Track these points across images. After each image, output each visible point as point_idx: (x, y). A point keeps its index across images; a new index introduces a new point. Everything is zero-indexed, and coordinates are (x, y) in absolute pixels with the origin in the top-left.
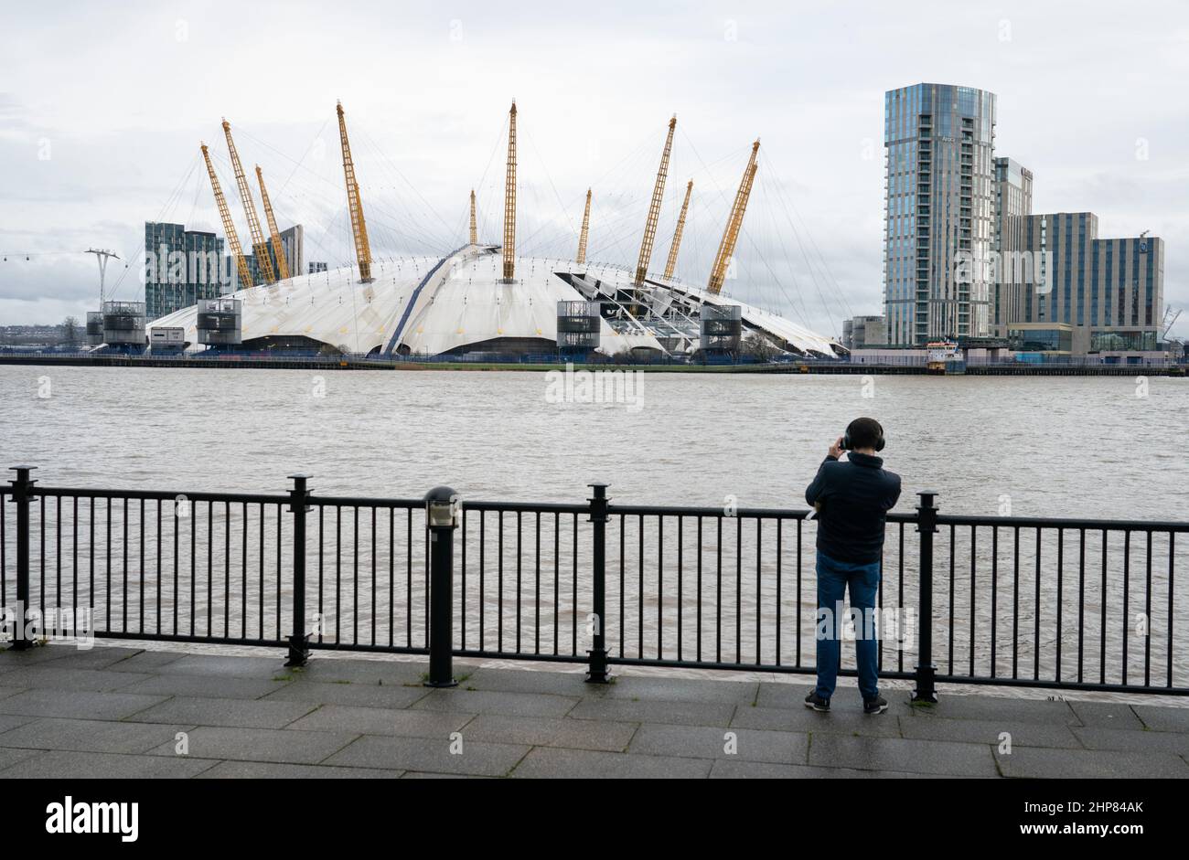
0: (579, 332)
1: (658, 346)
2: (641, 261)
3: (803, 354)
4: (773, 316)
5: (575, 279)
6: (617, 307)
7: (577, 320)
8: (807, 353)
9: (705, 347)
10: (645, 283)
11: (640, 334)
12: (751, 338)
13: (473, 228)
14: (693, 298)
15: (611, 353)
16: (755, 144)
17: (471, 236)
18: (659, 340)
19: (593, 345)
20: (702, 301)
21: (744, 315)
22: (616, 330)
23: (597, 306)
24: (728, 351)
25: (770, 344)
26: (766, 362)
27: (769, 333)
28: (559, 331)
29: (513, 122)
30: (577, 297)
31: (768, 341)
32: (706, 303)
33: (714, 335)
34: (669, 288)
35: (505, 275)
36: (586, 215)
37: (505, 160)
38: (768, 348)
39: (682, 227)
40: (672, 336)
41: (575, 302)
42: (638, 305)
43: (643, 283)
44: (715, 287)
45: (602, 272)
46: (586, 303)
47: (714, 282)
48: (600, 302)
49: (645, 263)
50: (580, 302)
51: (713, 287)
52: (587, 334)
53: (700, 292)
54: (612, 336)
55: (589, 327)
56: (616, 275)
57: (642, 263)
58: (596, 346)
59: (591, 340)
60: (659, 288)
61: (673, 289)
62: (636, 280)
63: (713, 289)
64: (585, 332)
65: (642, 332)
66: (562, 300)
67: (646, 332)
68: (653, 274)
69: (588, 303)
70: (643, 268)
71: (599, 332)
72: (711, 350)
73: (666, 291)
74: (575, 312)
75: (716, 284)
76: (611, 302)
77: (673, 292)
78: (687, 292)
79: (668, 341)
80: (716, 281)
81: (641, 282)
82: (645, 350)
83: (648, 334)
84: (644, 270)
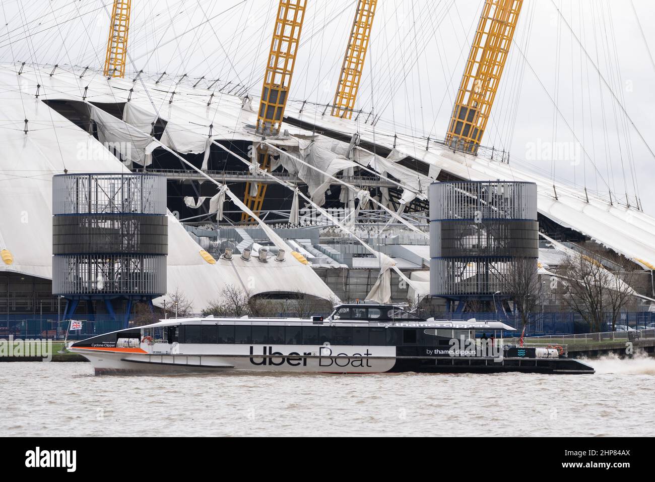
0: (112, 256)
2: (272, 69)
4: (618, 211)
5: (97, 116)
6: (210, 189)
7: (107, 224)
9: (444, 291)
10: (285, 126)
11: (272, 259)
12: (562, 269)
14: (409, 162)
15: (197, 310)
18: (324, 274)
19: (149, 290)
20: (434, 173)
21: (545, 207)
22: (209, 249)
25: (616, 283)
26: (604, 328)
27: (611, 254)
28: (57, 254)
31: (610, 276)
32: (445, 177)
33: (467, 258)
34: (345, 138)
38: (610, 291)
40: (358, 263)
41: (99, 177)
42: (265, 184)
43: (280, 126)
44: (466, 134)
45: (172, 97)
46: (130, 179)
47: (465, 122)
48: (165, 176)
49: (284, 74)
50: (113, 176)
51: (461, 136)
52: (133, 260)
53: (427, 148)
54: (200, 265)
55: (139, 242)
56: (209, 104)
57: (274, 73)
58: (157, 291)
59: (141, 277)
60: (321, 137)
61: (358, 142)
62: (260, 117)
63: (462, 139)
64: (126, 255)
65: (278, 254)
66: (66, 171)
67: (288, 255)
68: (305, 102)
69: (133, 178)
70: (278, 86)
71: (164, 254)
72: (460, 297)
73: (339, 146)
74: (99, 203)
75: (468, 126)
76: (194, 177)
77: (358, 147)
78: (394, 147)
79: (347, 277)
80: (470, 119)
81: (275, 123)
82: (285, 300)
83: (293, 258)
84: (280, 93)
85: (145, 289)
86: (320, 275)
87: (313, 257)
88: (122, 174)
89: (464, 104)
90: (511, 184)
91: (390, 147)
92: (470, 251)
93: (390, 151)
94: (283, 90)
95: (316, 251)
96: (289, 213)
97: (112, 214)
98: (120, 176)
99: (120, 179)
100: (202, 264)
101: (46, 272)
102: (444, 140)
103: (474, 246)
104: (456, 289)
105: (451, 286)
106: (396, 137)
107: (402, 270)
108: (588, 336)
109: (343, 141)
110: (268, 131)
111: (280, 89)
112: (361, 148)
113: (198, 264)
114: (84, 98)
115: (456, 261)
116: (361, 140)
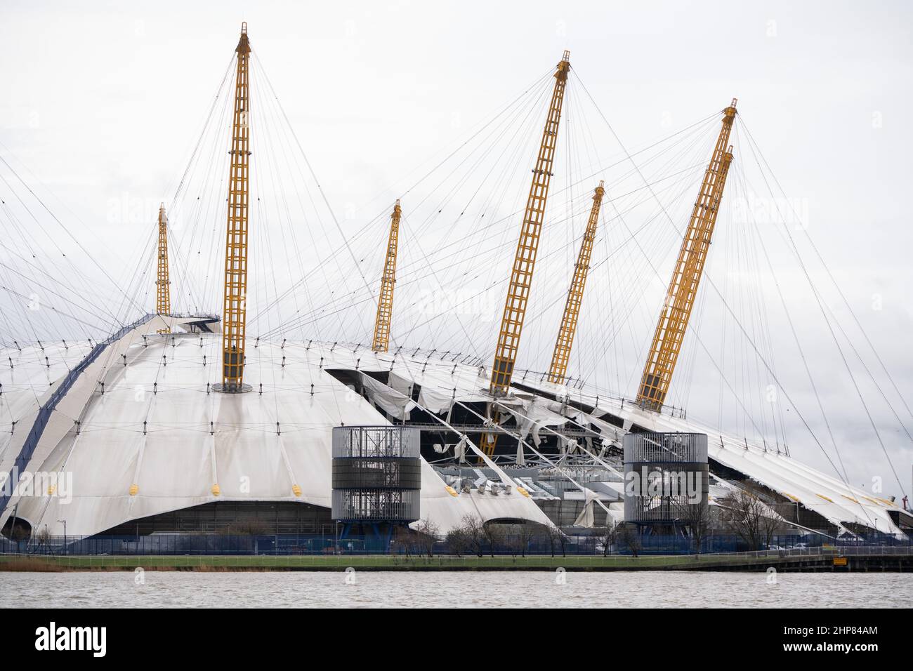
0: (377, 490)
1: (540, 517)
2: (502, 346)
3: (832, 529)
4: (771, 456)
5: (367, 381)
6: (454, 439)
7: (374, 465)
8: (843, 530)
9: (635, 518)
10: (512, 390)
11: (501, 493)
12: (729, 500)
13: (163, 283)
14: (608, 418)
15: (443, 531)
16: (726, 111)
17: (159, 299)
18: (542, 504)
19: (407, 517)
20: (627, 426)
21: (713, 452)
22: (453, 485)
23: (413, 436)
24: (681, 525)
25: (769, 512)
26: (760, 547)
27: (765, 489)
28: (336, 488)
29: (243, 69)
30: (370, 416)
31: (765, 507)
32: (636, 429)
35: (225, 374)
36: (390, 254)
37: (228, 145)
38: (764, 518)
39: (584, 277)
40: (568, 496)
41: (368, 428)
42: (497, 434)
43: (508, 389)
44: (652, 396)
45: (424, 367)
46: (392, 430)
47: (651, 386)
48: (419, 428)
49: (511, 350)
50: (379, 428)
51: (648, 397)
52: (394, 493)
53: (622, 407)
54: (446, 498)
55: (399, 479)
56: (453, 373)
57: (504, 348)
58: (412, 517)
59: (401, 506)
60: (540, 398)
61: (568, 402)
62: (492, 383)
63: (650, 400)
64: (388, 490)
65: (507, 489)
66: (342, 424)
67: (514, 490)
68: (527, 371)
69: (394, 430)
70: (506, 359)
71: (418, 489)
72: (648, 523)
73: (554, 405)
74: (368, 449)
75: (654, 390)
76: (441, 429)
77: (568, 406)
78: (597, 406)
79: (560, 507)
80: (655, 385)
81: (504, 387)
82: (512, 525)
83: (518, 492)
84: (508, 364)
85: (403, 516)
86: (539, 506)
87: (534, 491)
88: (386, 427)
89: (651, 373)
90: (687, 435)
91: (594, 406)
93: (593, 409)
94: (510, 361)
95: (536, 487)
96: (516, 457)
97: (378, 457)
98: (384, 428)
99: (384, 430)
100: (448, 496)
101: (327, 502)
102: (635, 400)
104: (645, 516)
105: (641, 514)
106: (597, 398)
107: (603, 502)
108: (748, 554)
110: (499, 393)
111: (508, 361)
112: (570, 407)
113: (444, 496)
114: (357, 368)
116: (571, 401)
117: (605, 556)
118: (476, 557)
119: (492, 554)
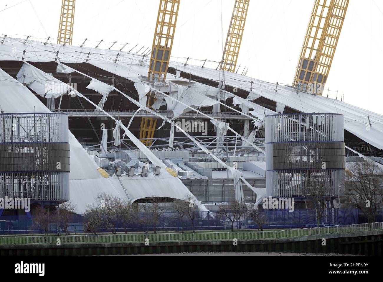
2: (158, 35)
9: (276, 195)
10: (170, 76)
11: (151, 175)
20: (280, 108)
23: (60, 122)
34: (214, 84)
42: (156, 119)
43: (165, 76)
45: (88, 57)
46: (42, 117)
47: (307, 70)
48: (67, 114)
51: (303, 81)
52: (45, 176)
53: (276, 90)
54: (97, 179)
55: (48, 163)
56: (116, 61)
57: (160, 37)
61: (223, 87)
62: (150, 70)
64: (40, 173)
65: (156, 170)
66: (2, 112)
68: (188, 58)
69: (45, 117)
70: (163, 47)
71: (67, 171)
73: (210, 90)
75: (309, 73)
77: (223, 91)
78: (251, 90)
79: (207, 186)
80: (311, 68)
81: (162, 74)
82: (146, 203)
83: (166, 172)
84: (164, 52)
85: (52, 197)
86: (186, 185)
87: (184, 171)
88: (35, 114)
89: (306, 58)
90: (323, 115)
91: (249, 90)
92: (294, 165)
93: (248, 93)
94: (166, 50)
95: (186, 167)
97: (29, 142)
98: (33, 115)
99: (33, 117)
100: (99, 178)
102: (292, 84)
103: (297, 161)
104: (284, 193)
105: (282, 191)
106: (252, 82)
107: (247, 180)
109: (212, 86)
110: (156, 80)
111: (165, 49)
112: (226, 91)
113: (96, 178)
114: (22, 59)
115: (286, 173)
116: (226, 86)
117: (233, 231)
118: (110, 234)
119: (126, 231)
